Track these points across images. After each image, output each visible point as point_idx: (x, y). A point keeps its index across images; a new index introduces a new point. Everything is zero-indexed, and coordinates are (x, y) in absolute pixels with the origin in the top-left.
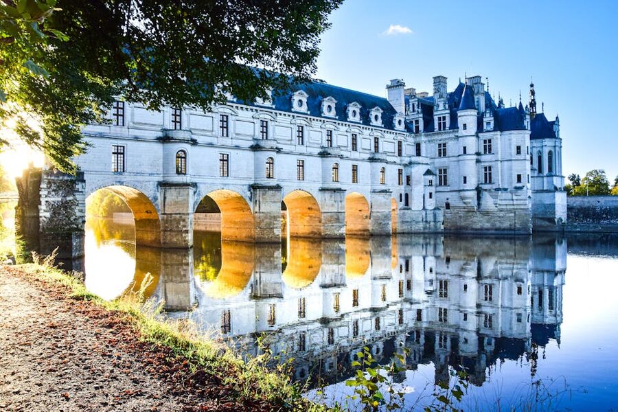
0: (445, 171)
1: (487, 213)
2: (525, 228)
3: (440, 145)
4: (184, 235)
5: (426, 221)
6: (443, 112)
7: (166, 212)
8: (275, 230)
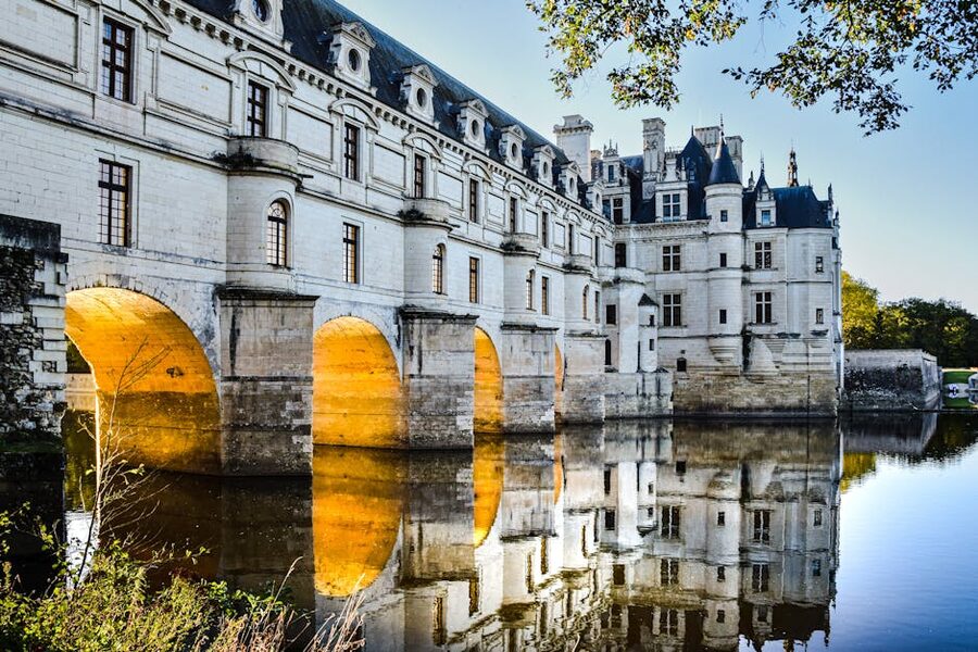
0: (677, 298)
1: (760, 379)
2: (827, 407)
3: (666, 249)
4: (295, 439)
5: (644, 395)
6: (677, 186)
7: (238, 374)
8: (458, 418)
